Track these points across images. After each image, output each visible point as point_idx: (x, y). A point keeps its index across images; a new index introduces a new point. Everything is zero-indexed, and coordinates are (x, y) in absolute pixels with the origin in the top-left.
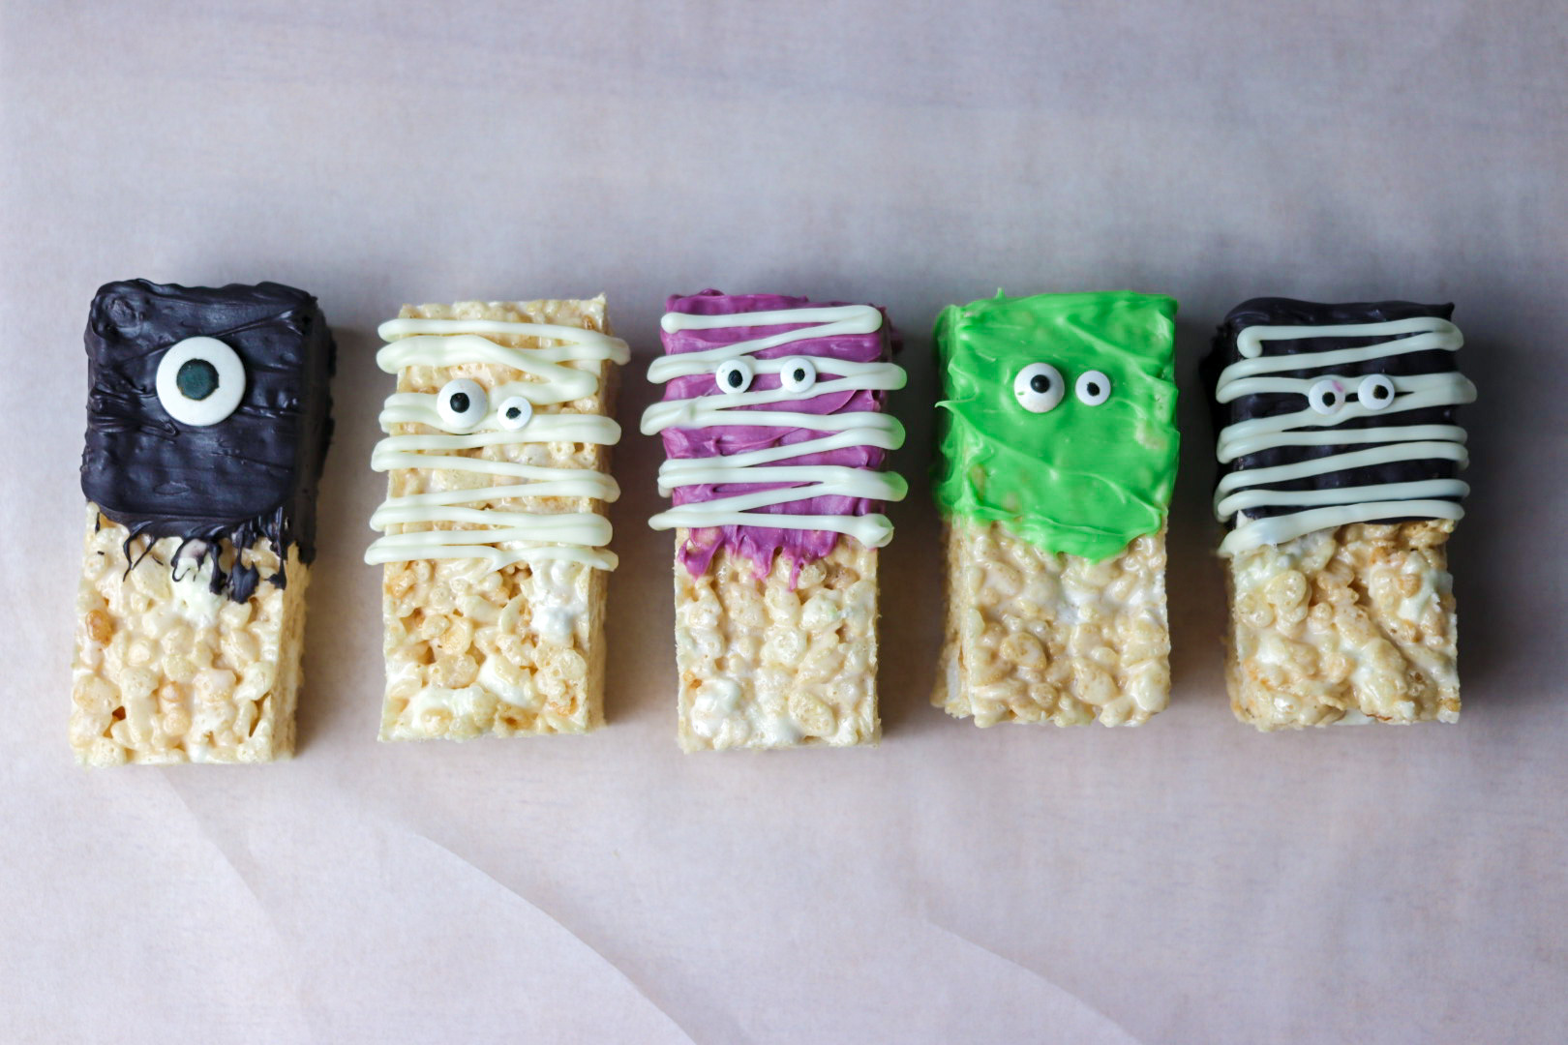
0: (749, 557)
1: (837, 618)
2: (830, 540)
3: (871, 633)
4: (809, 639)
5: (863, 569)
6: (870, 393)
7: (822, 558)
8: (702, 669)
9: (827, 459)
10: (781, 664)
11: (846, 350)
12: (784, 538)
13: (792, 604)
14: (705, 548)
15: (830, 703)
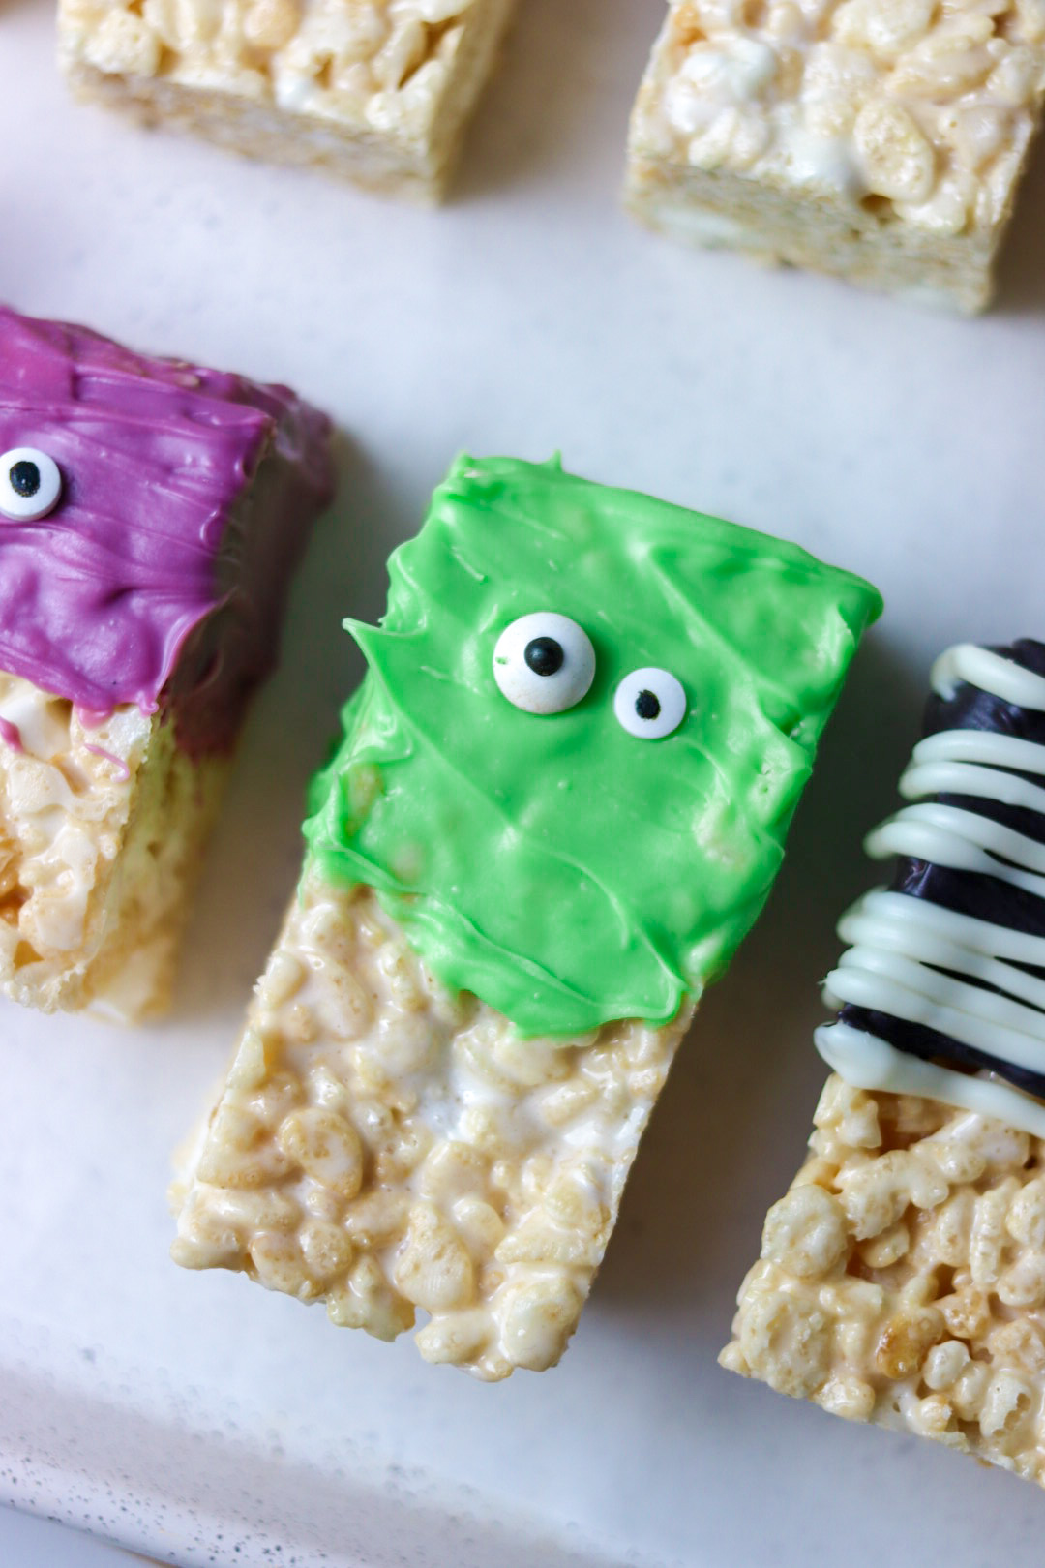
15: (937, 142)
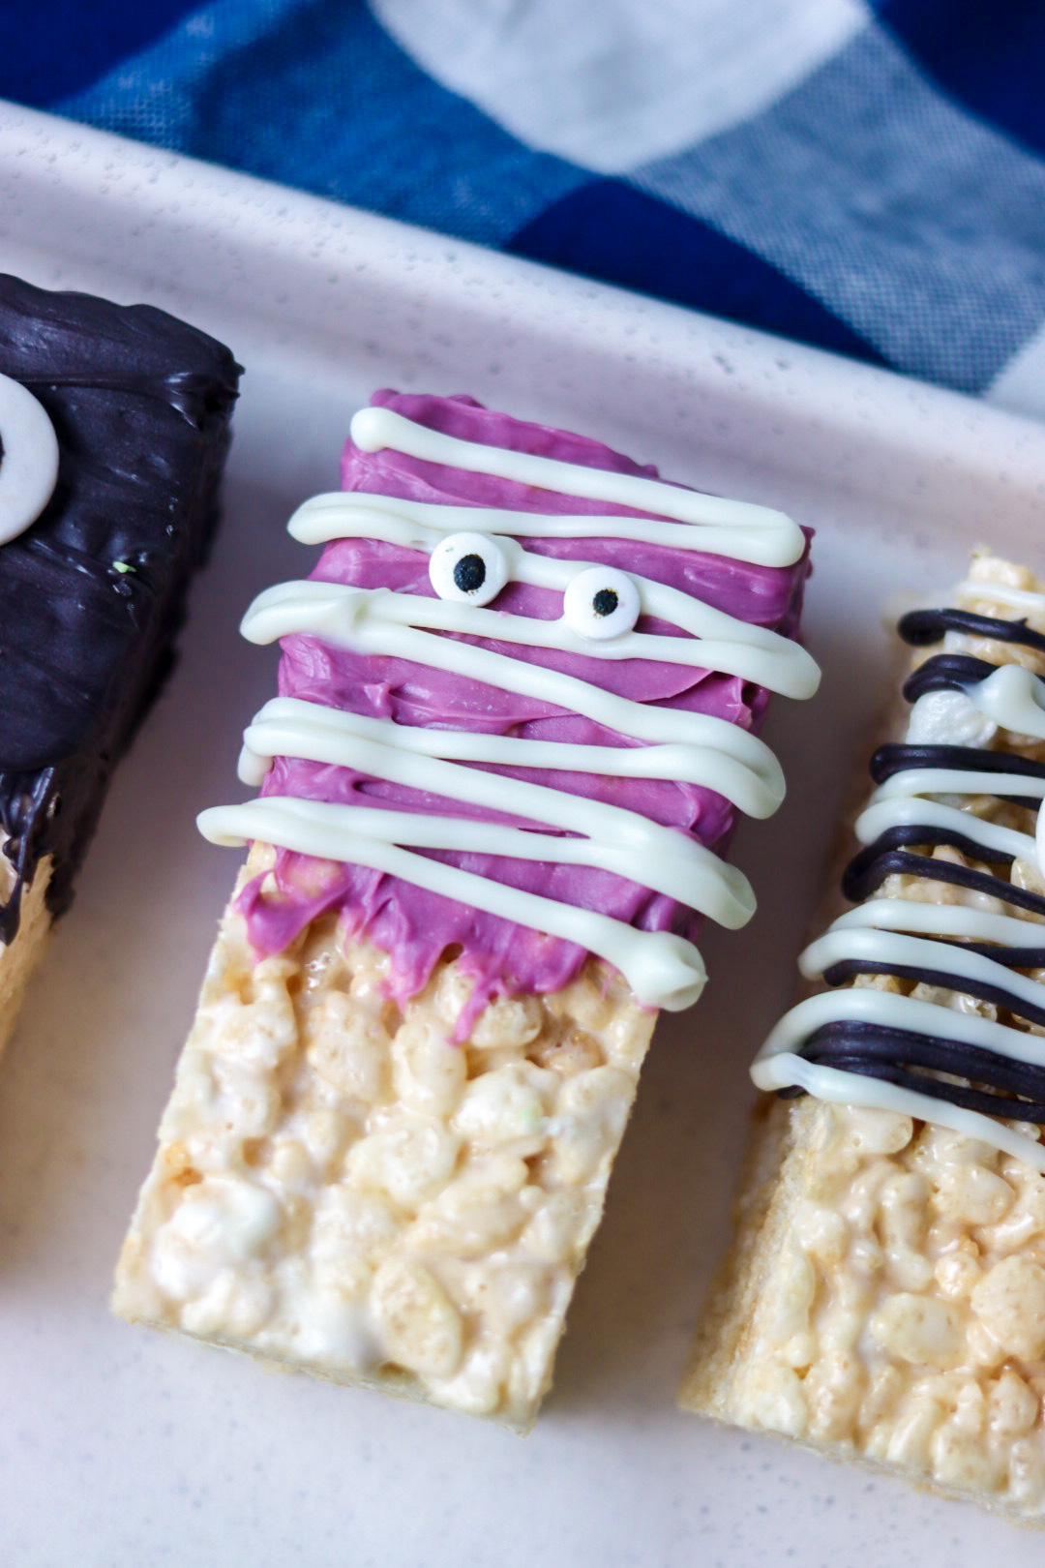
0: (387, 949)
1: (540, 1131)
2: (569, 960)
3: (599, 1184)
4: (462, 1156)
5: (619, 1045)
6: (740, 685)
7: (540, 995)
8: (211, 1152)
9: (611, 791)
10: (385, 1192)
11: (713, 586)
12: (472, 929)
13: (449, 1071)
14: (301, 899)
15: (464, 1307)
